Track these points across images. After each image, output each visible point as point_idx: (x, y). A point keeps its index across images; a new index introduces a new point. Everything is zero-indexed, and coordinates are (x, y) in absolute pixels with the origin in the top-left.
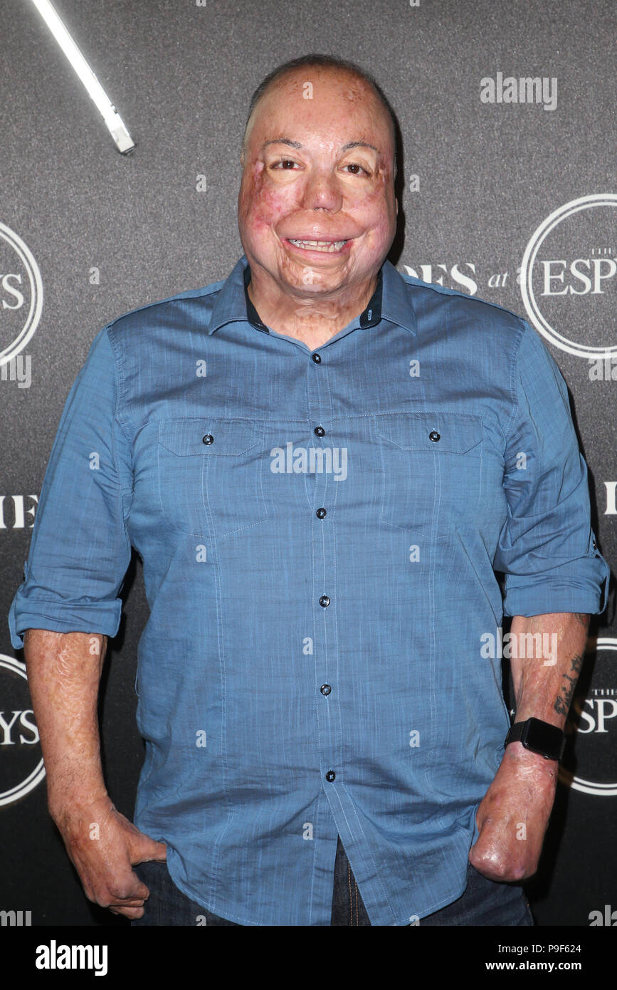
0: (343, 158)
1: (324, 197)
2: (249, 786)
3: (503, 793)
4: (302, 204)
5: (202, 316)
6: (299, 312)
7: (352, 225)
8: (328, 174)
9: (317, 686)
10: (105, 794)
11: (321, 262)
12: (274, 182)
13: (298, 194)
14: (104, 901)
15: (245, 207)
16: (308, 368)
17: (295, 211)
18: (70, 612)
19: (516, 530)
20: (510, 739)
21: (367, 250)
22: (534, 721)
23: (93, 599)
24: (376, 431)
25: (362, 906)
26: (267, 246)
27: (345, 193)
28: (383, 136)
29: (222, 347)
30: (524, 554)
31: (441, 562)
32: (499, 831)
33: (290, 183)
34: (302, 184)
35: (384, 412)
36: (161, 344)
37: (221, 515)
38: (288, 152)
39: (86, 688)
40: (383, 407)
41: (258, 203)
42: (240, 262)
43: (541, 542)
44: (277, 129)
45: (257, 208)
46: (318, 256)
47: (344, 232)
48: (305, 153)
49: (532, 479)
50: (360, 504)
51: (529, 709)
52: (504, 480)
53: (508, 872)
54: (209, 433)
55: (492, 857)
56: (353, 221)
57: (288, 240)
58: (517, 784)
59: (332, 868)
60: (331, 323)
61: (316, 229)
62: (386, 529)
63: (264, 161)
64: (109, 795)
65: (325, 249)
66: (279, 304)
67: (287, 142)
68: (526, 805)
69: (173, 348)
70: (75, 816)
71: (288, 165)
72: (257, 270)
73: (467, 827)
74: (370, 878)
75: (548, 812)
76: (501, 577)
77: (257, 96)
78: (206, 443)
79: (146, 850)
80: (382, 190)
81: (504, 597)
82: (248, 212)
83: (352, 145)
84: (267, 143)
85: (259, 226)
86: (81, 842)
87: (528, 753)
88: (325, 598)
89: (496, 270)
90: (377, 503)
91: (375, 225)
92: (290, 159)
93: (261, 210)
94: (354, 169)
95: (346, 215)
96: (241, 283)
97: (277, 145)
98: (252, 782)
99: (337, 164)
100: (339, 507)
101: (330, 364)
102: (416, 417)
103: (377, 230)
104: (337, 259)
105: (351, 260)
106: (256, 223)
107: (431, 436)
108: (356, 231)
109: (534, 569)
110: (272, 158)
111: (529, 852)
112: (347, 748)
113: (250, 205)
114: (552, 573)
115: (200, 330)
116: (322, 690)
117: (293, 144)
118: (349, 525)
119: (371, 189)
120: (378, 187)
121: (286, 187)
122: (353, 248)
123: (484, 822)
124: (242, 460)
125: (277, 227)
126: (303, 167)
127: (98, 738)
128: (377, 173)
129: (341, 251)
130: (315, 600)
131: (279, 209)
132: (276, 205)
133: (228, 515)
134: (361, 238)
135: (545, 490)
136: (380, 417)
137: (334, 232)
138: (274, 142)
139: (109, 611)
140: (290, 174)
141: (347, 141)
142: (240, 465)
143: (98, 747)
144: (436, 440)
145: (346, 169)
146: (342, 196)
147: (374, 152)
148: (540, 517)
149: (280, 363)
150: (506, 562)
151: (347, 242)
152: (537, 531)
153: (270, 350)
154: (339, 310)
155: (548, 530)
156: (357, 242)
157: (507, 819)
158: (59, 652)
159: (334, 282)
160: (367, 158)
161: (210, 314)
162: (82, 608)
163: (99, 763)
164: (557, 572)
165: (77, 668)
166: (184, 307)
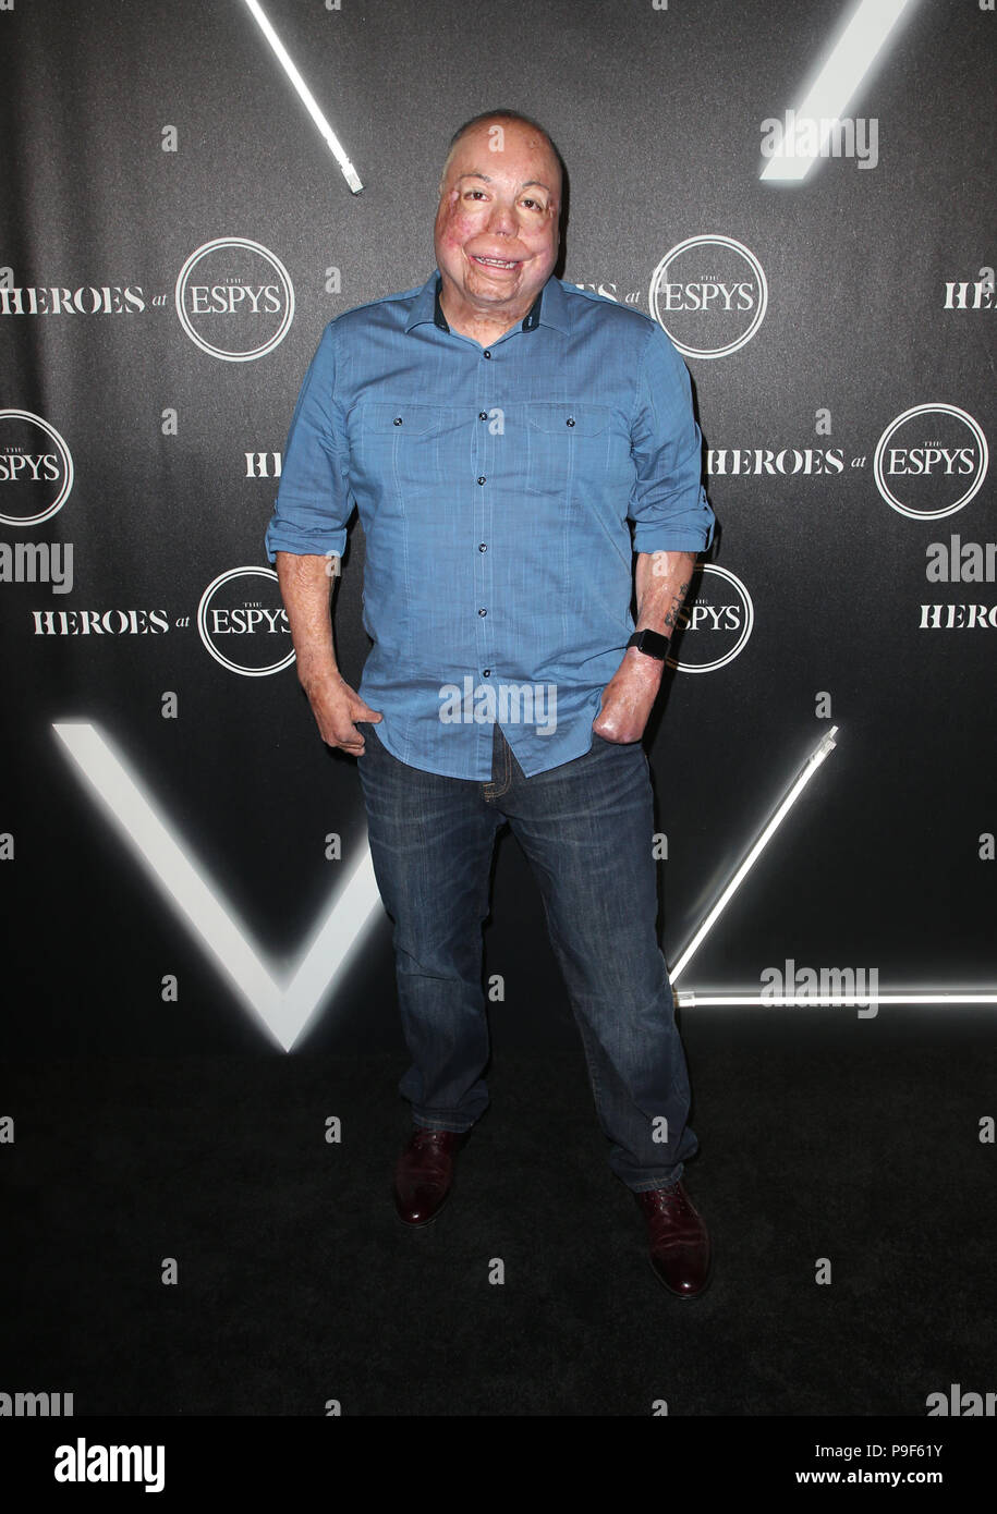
0: (522, 193)
1: (505, 224)
2: (428, 679)
3: (621, 682)
4: (487, 229)
5: (402, 317)
6: (477, 317)
7: (525, 252)
8: (510, 205)
9: (476, 610)
10: (336, 670)
11: (498, 277)
12: (465, 210)
13: (485, 221)
14: (332, 743)
15: (441, 229)
16: (479, 364)
17: (480, 234)
18: (306, 540)
19: (642, 489)
20: (630, 644)
21: (534, 270)
22: (648, 631)
23: (323, 531)
24: (526, 417)
25: (514, 760)
26: (456, 261)
27: (521, 223)
28: (554, 180)
29: (415, 344)
30: (647, 507)
31: (575, 520)
32: (617, 709)
33: (478, 211)
34: (489, 212)
35: (534, 401)
36: (369, 338)
37: (407, 480)
38: (479, 185)
39: (319, 594)
40: (533, 397)
41: (452, 226)
42: (435, 273)
43: (661, 498)
44: (471, 166)
45: (451, 230)
46: (496, 271)
47: (518, 255)
48: (492, 187)
49: (650, 452)
50: (511, 474)
51: (645, 623)
52: (632, 451)
53: (618, 738)
54: (400, 416)
55: (609, 726)
56: (526, 247)
57: (474, 257)
58: (632, 676)
59: (491, 734)
60: (501, 328)
61: (496, 251)
62: (532, 494)
63: (459, 192)
64: (340, 671)
65: (503, 266)
66: (462, 309)
67: (480, 176)
68: (638, 691)
69: (378, 343)
70: (314, 683)
71: (478, 196)
72: (447, 281)
73: (594, 703)
74: (518, 742)
75: (654, 697)
76: (631, 523)
77: (456, 138)
78: (397, 424)
79: (362, 715)
80: (550, 224)
81: (633, 539)
82: (443, 233)
83: (531, 184)
84: (463, 176)
85: (451, 245)
86: (318, 702)
87: (642, 655)
88: (483, 545)
89: (632, 290)
90: (524, 474)
91: (541, 252)
92: (481, 191)
93: (454, 232)
94: (529, 204)
95: (521, 241)
96: (432, 291)
97: (472, 179)
98: (431, 676)
99: (517, 198)
100: (495, 476)
101: (497, 360)
102: (558, 407)
103: (544, 255)
104: (511, 275)
105: (521, 276)
106: (449, 242)
107: (568, 423)
108: (528, 256)
109: (654, 518)
110: (467, 189)
111: (637, 724)
112: (498, 655)
113: (444, 228)
114: (666, 521)
115: (399, 329)
116: (480, 613)
117: (484, 178)
118: (503, 490)
119: (541, 222)
120: (547, 221)
121: (476, 213)
122: (524, 268)
123: (606, 702)
124: (424, 438)
125: (466, 247)
126: (490, 198)
127: (331, 629)
128: (547, 209)
129: (514, 268)
130: (476, 546)
131: (468, 231)
132: (466, 228)
133: (412, 481)
134: (530, 262)
135: (663, 459)
136: (529, 405)
137: (510, 255)
138: (469, 175)
139: (336, 538)
140: (479, 204)
141: (527, 180)
142: (422, 442)
143: (331, 637)
144: (572, 426)
145: (523, 204)
146: (519, 226)
147: (547, 192)
148: (658, 480)
149: (459, 357)
150: (634, 513)
151: (519, 264)
152: (658, 491)
153: (452, 348)
154: (508, 318)
155: (665, 490)
156: (527, 264)
157: (622, 701)
158: (299, 568)
159: (506, 294)
160: (540, 196)
161: (408, 317)
162: (315, 537)
163: (332, 648)
164: (672, 520)
165: (313, 581)
166: (390, 308)
